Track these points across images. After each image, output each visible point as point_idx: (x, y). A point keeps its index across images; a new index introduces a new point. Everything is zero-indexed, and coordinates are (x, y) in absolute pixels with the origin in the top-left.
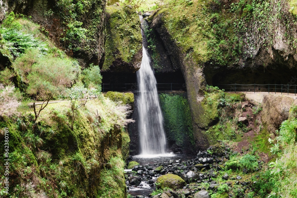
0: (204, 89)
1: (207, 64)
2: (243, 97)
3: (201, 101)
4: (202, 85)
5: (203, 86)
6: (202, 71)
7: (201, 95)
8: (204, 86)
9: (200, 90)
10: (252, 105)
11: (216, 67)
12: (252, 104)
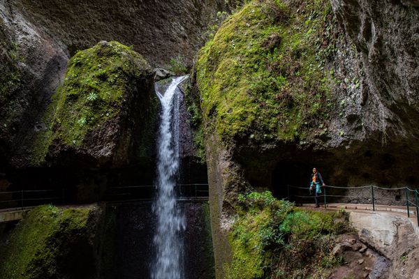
0: (235, 200)
1: (240, 139)
2: (341, 220)
3: (229, 229)
4: (229, 191)
5: (232, 193)
6: (229, 157)
7: (229, 214)
8: (235, 192)
9: (225, 202)
10: (365, 247)
11: (268, 146)
12: (366, 244)
